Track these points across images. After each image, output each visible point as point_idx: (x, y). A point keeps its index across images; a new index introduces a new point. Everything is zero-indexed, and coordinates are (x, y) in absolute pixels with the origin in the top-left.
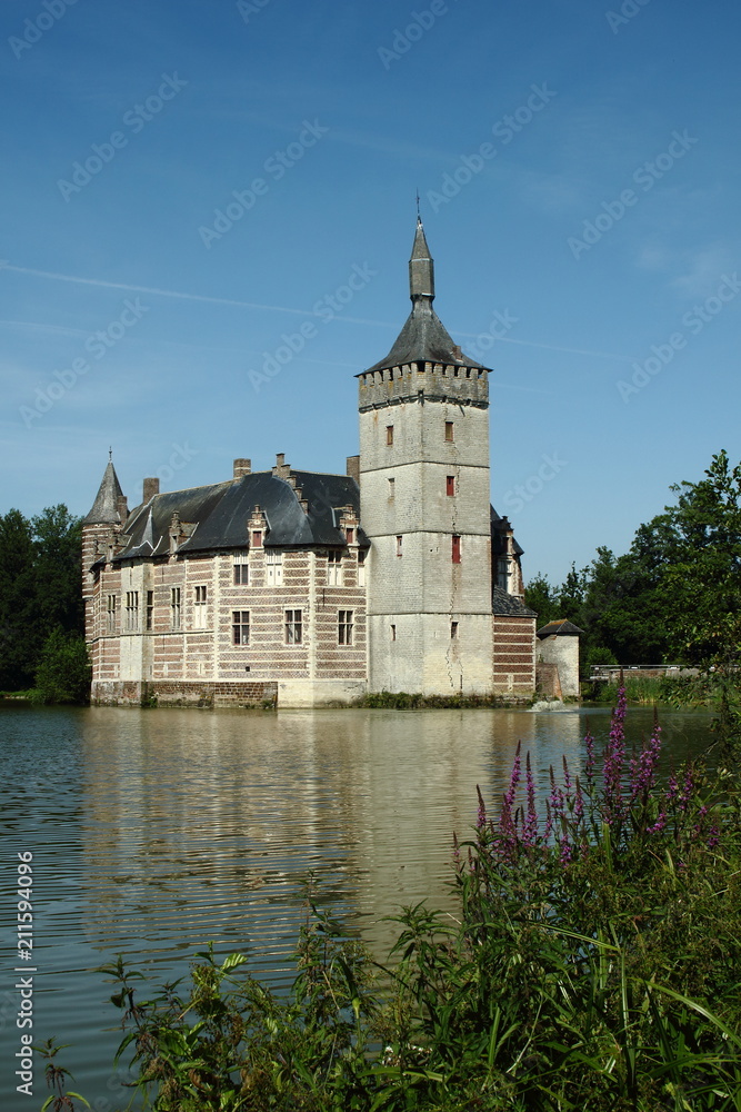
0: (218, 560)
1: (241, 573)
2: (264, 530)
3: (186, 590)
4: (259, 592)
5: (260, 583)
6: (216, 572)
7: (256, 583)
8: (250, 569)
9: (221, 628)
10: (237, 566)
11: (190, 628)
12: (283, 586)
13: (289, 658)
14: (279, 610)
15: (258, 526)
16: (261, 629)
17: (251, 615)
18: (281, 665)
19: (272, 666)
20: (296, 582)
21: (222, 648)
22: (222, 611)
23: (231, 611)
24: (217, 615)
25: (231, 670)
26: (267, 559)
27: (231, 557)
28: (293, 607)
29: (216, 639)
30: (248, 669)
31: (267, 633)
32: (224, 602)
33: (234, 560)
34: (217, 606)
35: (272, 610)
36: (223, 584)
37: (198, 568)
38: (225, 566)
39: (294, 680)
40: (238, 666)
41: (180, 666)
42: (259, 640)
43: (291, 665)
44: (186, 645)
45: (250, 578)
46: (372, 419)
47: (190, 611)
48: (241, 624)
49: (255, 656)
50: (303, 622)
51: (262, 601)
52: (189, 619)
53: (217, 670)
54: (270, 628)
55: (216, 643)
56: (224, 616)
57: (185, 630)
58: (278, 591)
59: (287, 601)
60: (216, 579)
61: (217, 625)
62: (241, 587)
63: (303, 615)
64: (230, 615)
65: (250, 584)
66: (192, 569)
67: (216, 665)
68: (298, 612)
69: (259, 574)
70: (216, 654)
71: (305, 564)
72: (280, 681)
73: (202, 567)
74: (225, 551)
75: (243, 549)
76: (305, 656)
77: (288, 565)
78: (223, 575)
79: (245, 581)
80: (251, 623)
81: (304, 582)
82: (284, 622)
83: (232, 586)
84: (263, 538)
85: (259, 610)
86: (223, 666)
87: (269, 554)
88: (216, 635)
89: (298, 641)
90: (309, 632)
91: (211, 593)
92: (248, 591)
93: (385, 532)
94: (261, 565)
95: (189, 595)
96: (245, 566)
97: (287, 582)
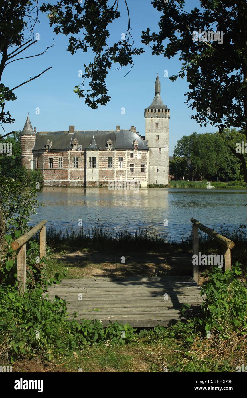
0: (127, 151)
1: (132, 155)
2: (137, 145)
3: (115, 158)
4: (136, 160)
5: (136, 158)
6: (126, 154)
7: (135, 158)
8: (134, 154)
9: (128, 168)
10: (131, 153)
11: (117, 167)
12: (141, 159)
13: (142, 176)
14: (140, 164)
15: (136, 144)
16: (136, 169)
17: (134, 165)
18: (141, 177)
19: (138, 178)
20: (144, 158)
21: (128, 173)
22: (128, 164)
23: (130, 164)
24: (127, 165)
25: (130, 178)
26: (138, 152)
27: (130, 151)
28: (143, 164)
29: (126, 171)
30: (133, 178)
31: (138, 170)
32: (128, 162)
33: (131, 152)
34: (127, 163)
35: (139, 164)
36: (128, 157)
37: (120, 153)
38: (129, 153)
39: (143, 181)
40: (131, 177)
41: (113, 177)
42: (136, 171)
43: (142, 178)
44: (115, 172)
45: (134, 156)
46: (150, 120)
47: (117, 164)
48: (132, 167)
49: (135, 175)
50: (145, 167)
51: (137, 162)
52: (117, 166)
53: (127, 178)
54: (138, 168)
55: (127, 172)
56: (128, 165)
57: (115, 168)
58: (140, 160)
59: (142, 162)
60: (126, 156)
61: (127, 167)
62: (132, 158)
63: (145, 166)
64: (130, 165)
65: (134, 158)
66: (117, 153)
67: (126, 177)
68: (144, 165)
69: (136, 155)
70: (126, 175)
71: (146, 154)
72: (141, 181)
73: (122, 153)
74: (129, 149)
75: (133, 149)
76: (145, 175)
77: (142, 154)
78: (128, 155)
79: (133, 157)
80: (134, 167)
81: (146, 158)
82: (141, 167)
83: (130, 158)
84: (137, 147)
85: (136, 164)
86: (128, 177)
87: (138, 151)
88: (126, 170)
89: (144, 172)
90: (146, 170)
91: (125, 159)
92: (134, 159)
93: (155, 147)
94: (136, 153)
95: (116, 159)
96: (133, 153)
97: (142, 158)
